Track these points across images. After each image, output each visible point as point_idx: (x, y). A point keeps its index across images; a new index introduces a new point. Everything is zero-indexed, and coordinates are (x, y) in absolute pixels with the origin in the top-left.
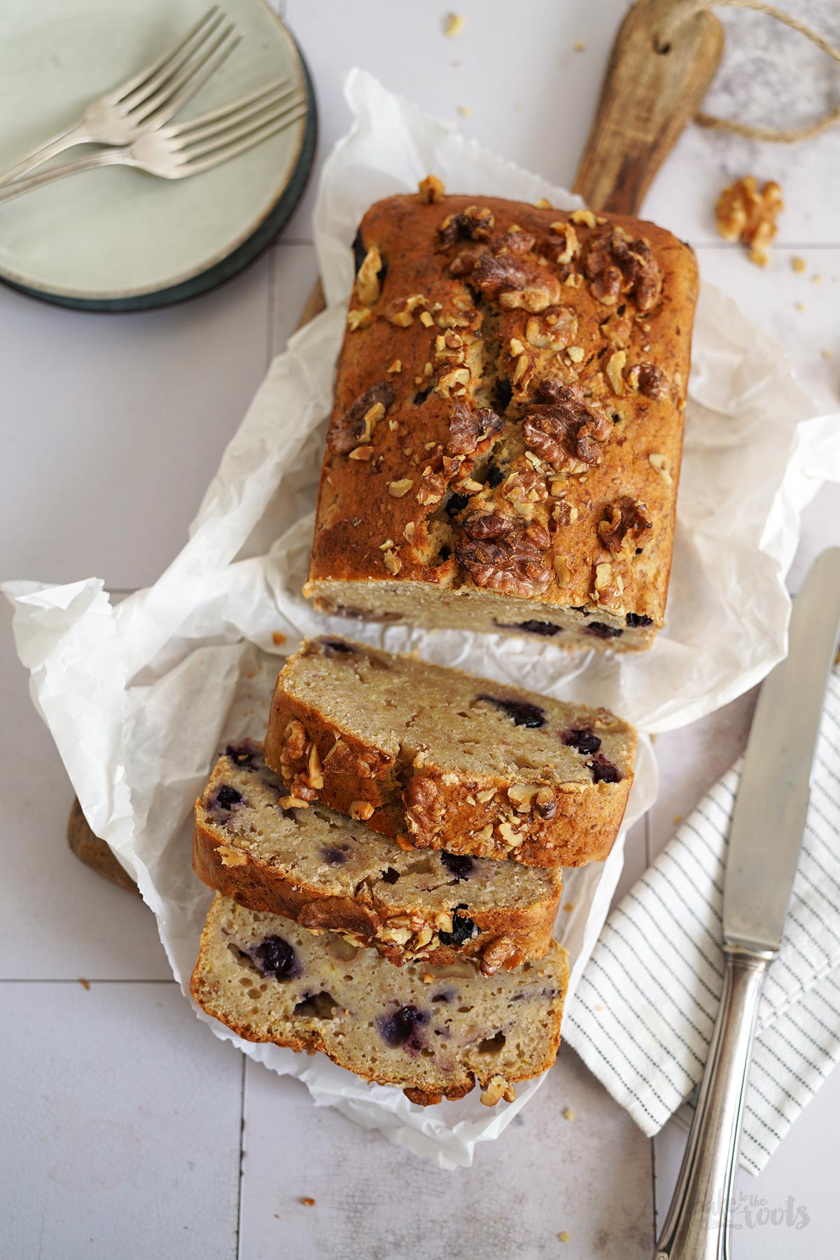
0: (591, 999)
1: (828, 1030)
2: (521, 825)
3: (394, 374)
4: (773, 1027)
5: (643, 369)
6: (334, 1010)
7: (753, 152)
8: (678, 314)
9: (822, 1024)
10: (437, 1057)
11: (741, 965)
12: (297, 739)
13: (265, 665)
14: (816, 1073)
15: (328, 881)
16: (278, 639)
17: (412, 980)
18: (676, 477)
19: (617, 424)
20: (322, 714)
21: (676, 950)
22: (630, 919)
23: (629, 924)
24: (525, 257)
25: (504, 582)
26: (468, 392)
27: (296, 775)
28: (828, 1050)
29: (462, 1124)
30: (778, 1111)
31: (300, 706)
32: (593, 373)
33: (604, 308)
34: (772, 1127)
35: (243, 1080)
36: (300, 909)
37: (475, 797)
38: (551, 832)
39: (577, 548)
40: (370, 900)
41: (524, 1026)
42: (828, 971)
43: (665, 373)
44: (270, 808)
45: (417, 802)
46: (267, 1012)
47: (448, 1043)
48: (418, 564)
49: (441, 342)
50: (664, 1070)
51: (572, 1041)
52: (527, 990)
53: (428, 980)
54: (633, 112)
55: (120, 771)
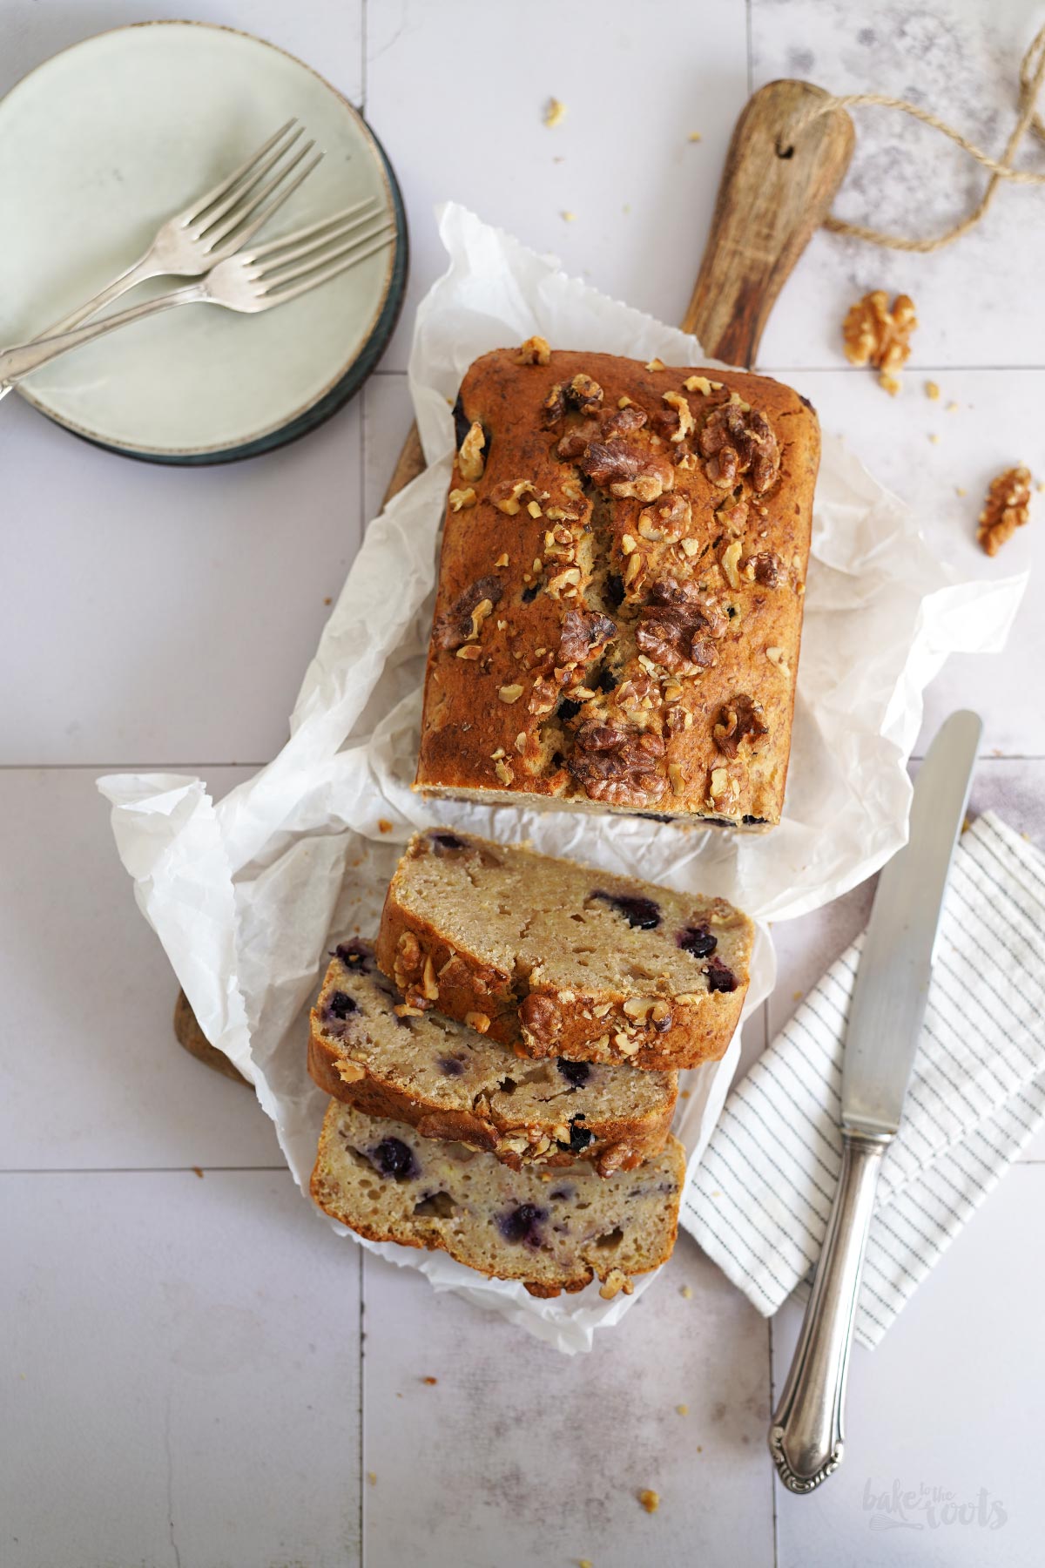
0: (709, 1185)
1: (946, 1206)
2: (637, 1034)
3: (502, 567)
4: (891, 1205)
5: (759, 561)
6: (453, 1209)
7: (885, 259)
8: (797, 490)
9: (940, 1200)
10: (556, 1253)
11: (858, 1149)
12: (411, 952)
13: (371, 852)
14: (933, 1249)
15: (447, 1094)
16: (384, 827)
17: (530, 1179)
18: (794, 666)
19: (733, 619)
20: (436, 929)
21: (794, 1131)
22: (748, 1104)
23: (747, 1108)
24: (637, 435)
25: (618, 794)
26: (579, 593)
27: (410, 985)
28: (946, 1226)
29: (580, 1311)
30: (895, 1286)
31: (414, 920)
32: (709, 566)
33: (720, 492)
34: (889, 1303)
35: (361, 1264)
36: (419, 1119)
37: (591, 1011)
38: (667, 1040)
39: (691, 754)
40: (488, 1113)
41: (641, 1221)
42: (947, 1149)
43: (783, 560)
44: (384, 1016)
45: (533, 1020)
46: (387, 1213)
47: (566, 1239)
48: (530, 776)
49: (550, 538)
50: (781, 1251)
51: (689, 1227)
52: (645, 1185)
53: (546, 1178)
54: (753, 228)
55: (233, 981)
